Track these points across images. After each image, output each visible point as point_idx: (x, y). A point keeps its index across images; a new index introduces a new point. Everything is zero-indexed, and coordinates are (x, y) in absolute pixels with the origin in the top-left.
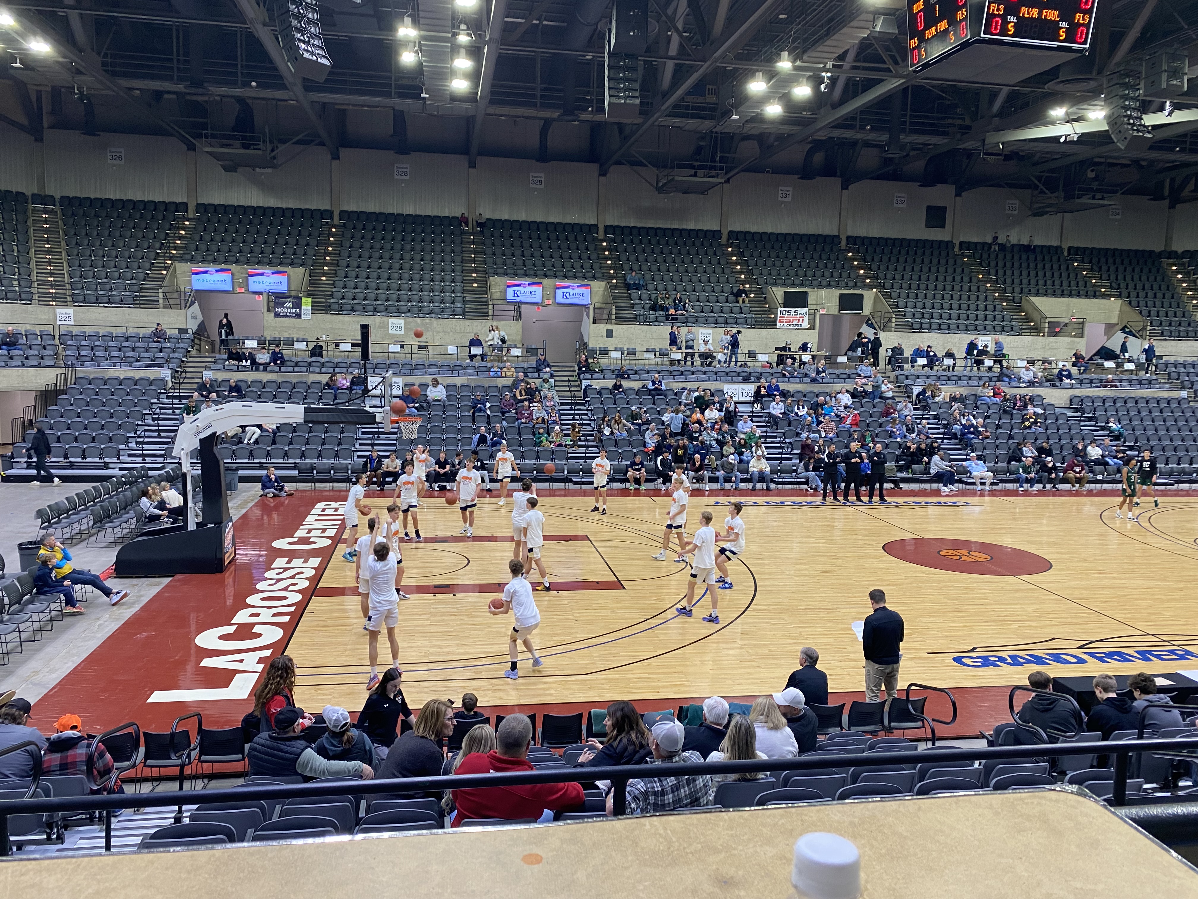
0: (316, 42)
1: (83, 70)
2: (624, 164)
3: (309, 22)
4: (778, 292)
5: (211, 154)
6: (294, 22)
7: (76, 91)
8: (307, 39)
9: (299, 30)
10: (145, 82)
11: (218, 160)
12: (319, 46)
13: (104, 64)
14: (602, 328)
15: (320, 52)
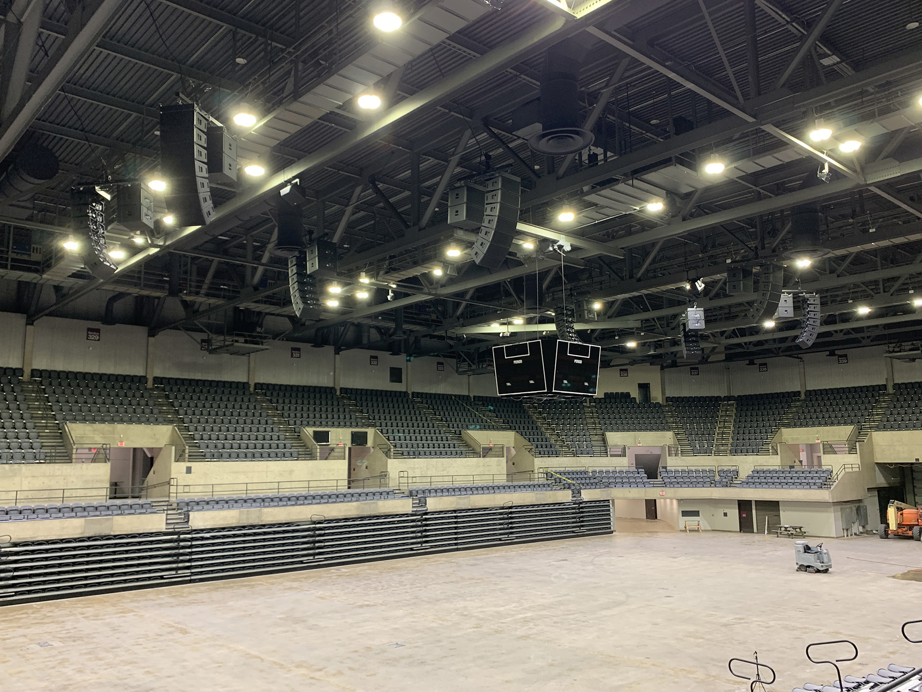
2: (180, 329)
4: (309, 431)
14: (183, 466)
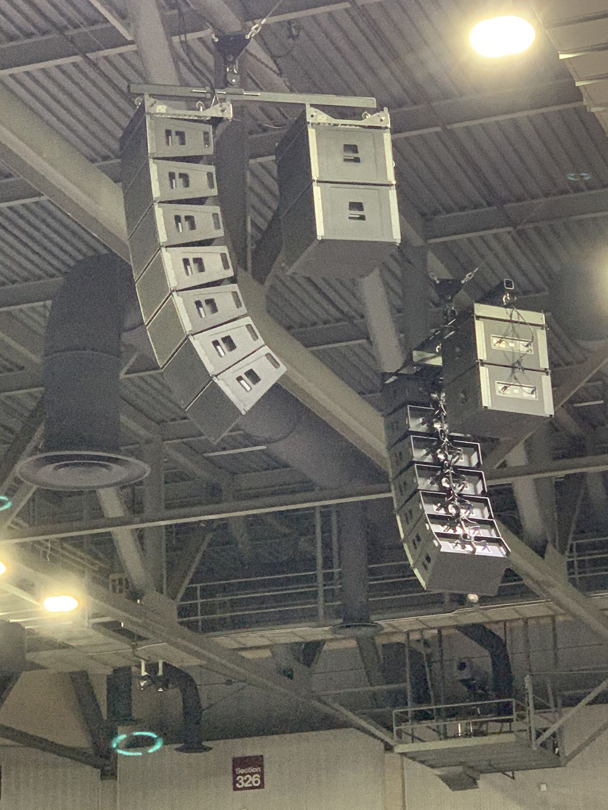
0: (476, 514)
1: (142, 632)
3: (459, 474)
5: (413, 757)
6: (424, 484)
7: (144, 673)
8: (452, 511)
9: (432, 498)
10: (267, 633)
11: (432, 767)
12: (480, 522)
13: (183, 612)
15: (484, 533)
